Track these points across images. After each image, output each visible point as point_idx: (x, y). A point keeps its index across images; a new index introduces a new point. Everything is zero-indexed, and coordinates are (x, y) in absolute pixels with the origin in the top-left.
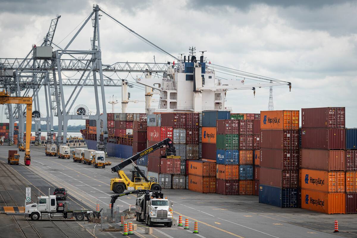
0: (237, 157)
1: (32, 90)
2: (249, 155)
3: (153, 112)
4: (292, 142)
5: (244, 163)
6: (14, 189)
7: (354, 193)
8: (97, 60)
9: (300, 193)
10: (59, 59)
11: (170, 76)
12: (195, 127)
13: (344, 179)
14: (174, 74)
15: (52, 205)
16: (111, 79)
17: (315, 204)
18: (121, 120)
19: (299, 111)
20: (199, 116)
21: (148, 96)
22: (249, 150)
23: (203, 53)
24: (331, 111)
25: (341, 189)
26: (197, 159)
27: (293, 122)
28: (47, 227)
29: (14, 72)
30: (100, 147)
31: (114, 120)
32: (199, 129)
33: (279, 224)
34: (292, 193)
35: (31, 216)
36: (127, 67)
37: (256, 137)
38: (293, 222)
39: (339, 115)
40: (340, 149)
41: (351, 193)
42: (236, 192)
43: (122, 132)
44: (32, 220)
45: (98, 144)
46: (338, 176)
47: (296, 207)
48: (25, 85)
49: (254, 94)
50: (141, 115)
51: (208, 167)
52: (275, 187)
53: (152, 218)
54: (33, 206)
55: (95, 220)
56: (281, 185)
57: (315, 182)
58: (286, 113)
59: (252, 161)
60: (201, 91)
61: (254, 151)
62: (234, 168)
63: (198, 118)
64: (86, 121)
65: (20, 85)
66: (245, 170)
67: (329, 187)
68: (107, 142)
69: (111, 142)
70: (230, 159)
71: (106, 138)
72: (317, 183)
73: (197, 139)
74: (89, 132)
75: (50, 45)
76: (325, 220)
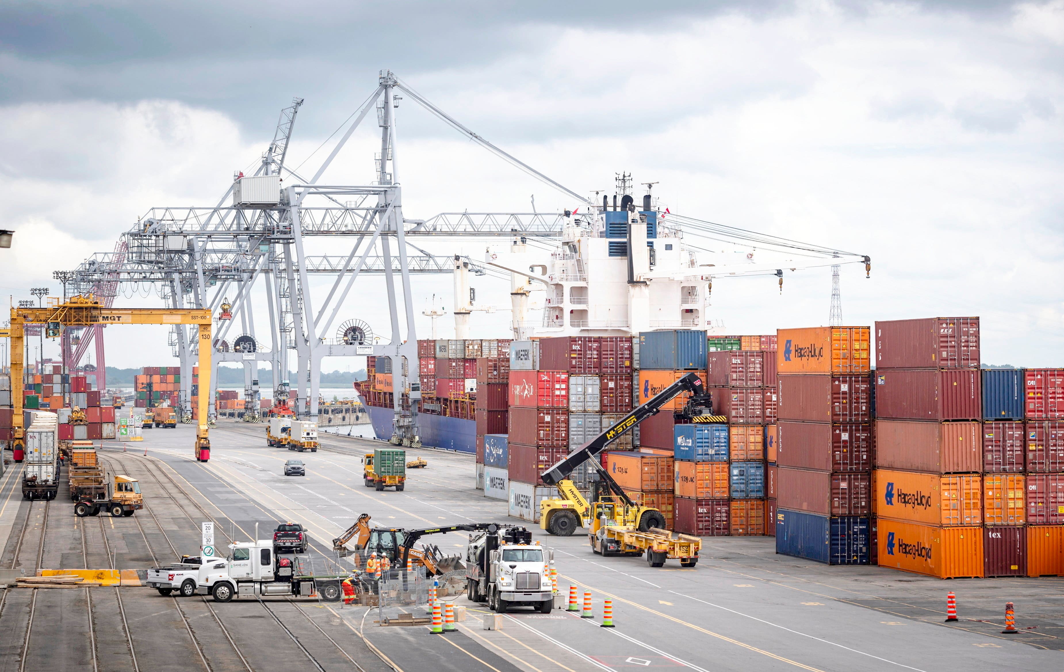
0: (725, 442)
1: (234, 285)
2: (755, 438)
3: (529, 335)
4: (854, 405)
5: (742, 457)
6: (179, 527)
7: (1003, 527)
8: (390, 209)
9: (874, 529)
10: (297, 208)
11: (569, 247)
12: (622, 372)
13: (979, 492)
14: (579, 241)
15: (263, 564)
16: (429, 256)
17: (911, 554)
18: (451, 357)
19: (869, 328)
20: (632, 343)
21: (519, 296)
22: (754, 425)
23: (650, 188)
24: (944, 325)
25: (973, 516)
26: (629, 450)
27: (855, 355)
28: (250, 617)
29: (190, 240)
30: (401, 424)
31: (435, 358)
32: (632, 376)
33: (817, 604)
34: (854, 529)
35: (212, 590)
36: (465, 226)
37: (771, 393)
38: (850, 597)
39: (966, 337)
40: (968, 420)
41: (996, 527)
42: (723, 529)
43: (456, 388)
44: (217, 600)
45: (395, 416)
46: (965, 486)
47: (864, 564)
48: (218, 274)
49: (781, 287)
50: (500, 344)
51: (655, 468)
52: (812, 514)
53: (504, 591)
54: (218, 567)
55: (367, 598)
56: (827, 509)
57: (908, 502)
58: (837, 332)
59: (761, 452)
60: (646, 282)
61: (765, 426)
62: (718, 470)
63: (631, 349)
64: (368, 361)
65: (204, 273)
66: (743, 475)
67: (943, 512)
68: (419, 411)
69: (428, 410)
70: (706, 448)
71: (416, 401)
72: (914, 503)
73: (627, 401)
74: (374, 388)
75: (279, 173)
76: (930, 594)
